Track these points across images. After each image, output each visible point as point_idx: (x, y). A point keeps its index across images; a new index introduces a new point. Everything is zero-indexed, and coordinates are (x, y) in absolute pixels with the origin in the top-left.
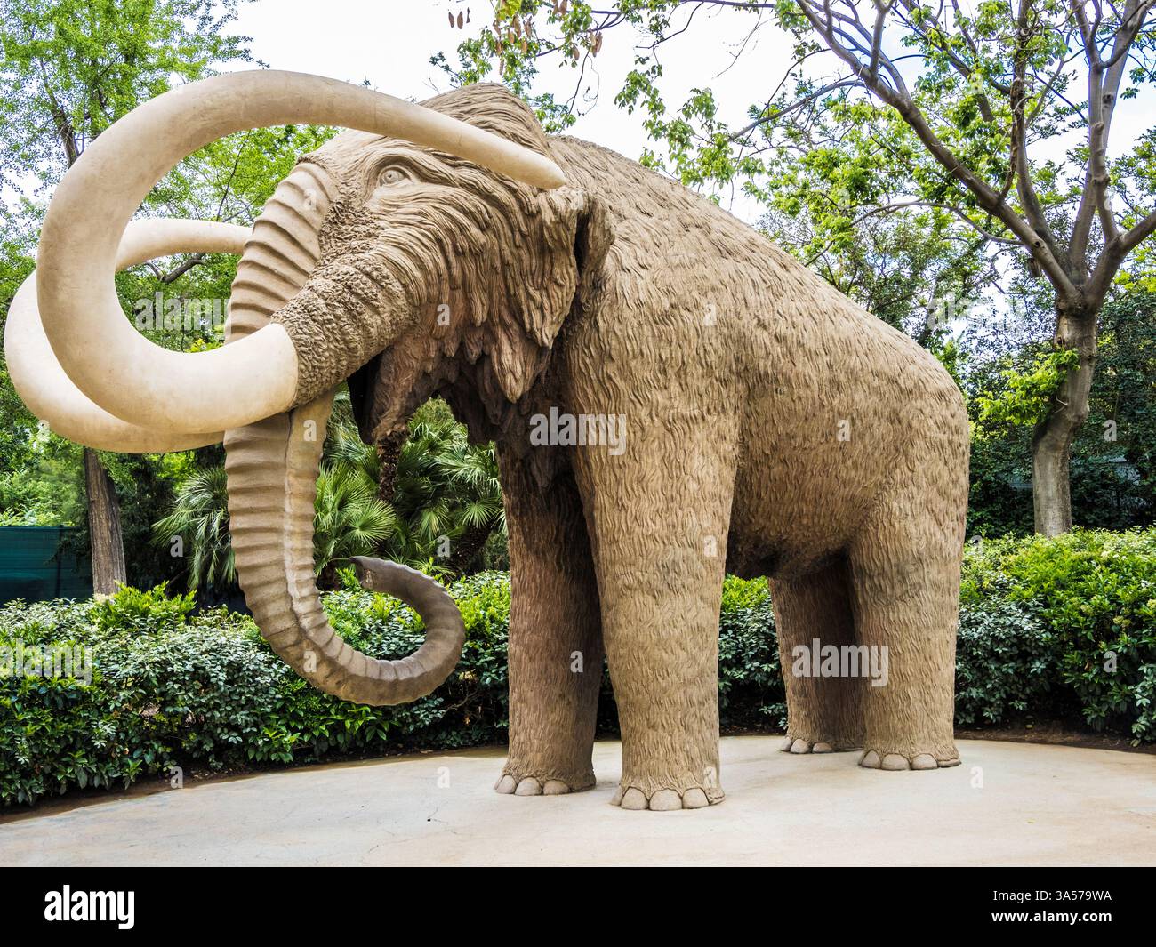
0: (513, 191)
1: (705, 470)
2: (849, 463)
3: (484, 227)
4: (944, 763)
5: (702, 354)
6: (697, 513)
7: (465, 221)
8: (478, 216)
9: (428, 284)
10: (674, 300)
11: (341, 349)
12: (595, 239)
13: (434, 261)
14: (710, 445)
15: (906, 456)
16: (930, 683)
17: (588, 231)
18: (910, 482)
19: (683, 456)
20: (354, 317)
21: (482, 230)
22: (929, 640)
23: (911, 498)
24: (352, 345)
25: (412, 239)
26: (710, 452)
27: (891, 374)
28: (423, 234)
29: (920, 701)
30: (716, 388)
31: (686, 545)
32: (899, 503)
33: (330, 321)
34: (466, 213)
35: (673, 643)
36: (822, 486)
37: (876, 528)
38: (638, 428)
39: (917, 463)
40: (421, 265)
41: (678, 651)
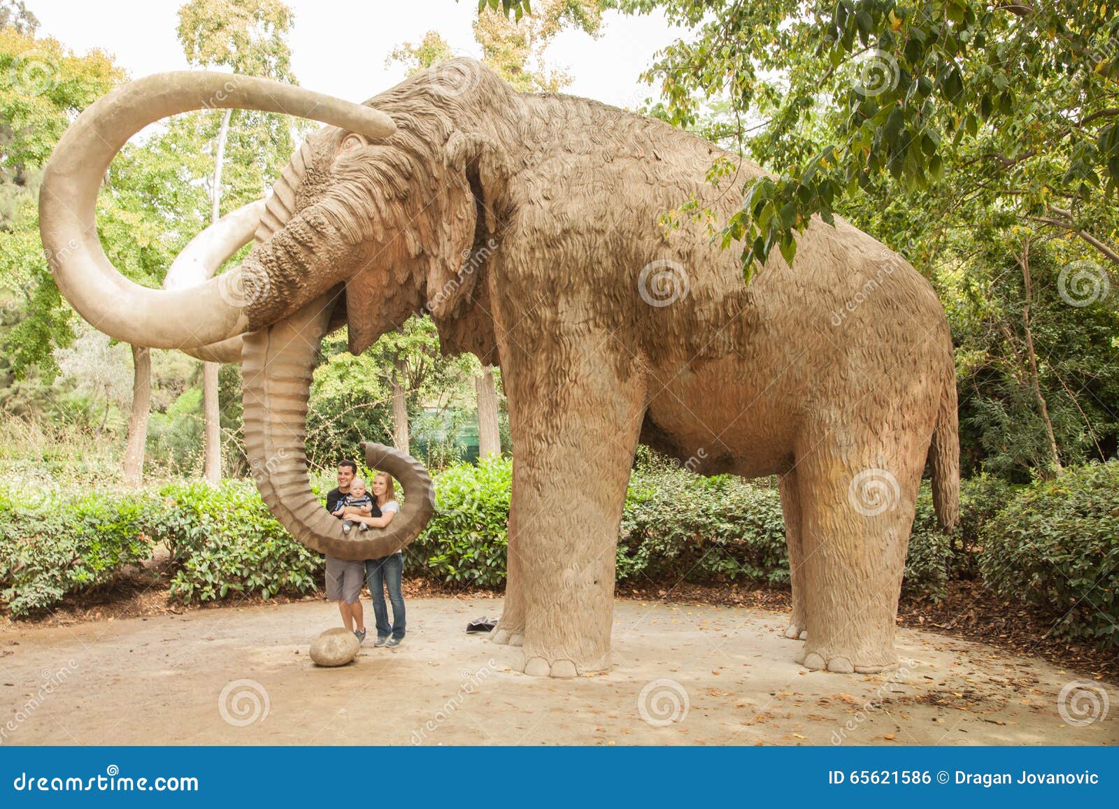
0: (428, 144)
1: (592, 377)
2: (766, 371)
3: (409, 177)
4: (861, 669)
5: (589, 274)
6: (581, 416)
7: (392, 172)
8: (402, 168)
9: (361, 227)
10: (567, 225)
11: (281, 282)
12: (485, 177)
13: (364, 207)
14: (598, 355)
15: (840, 364)
16: (855, 589)
17: (479, 170)
18: (842, 390)
19: (567, 365)
20: (291, 256)
21: (407, 179)
22: (856, 547)
23: (841, 407)
24: (291, 279)
25: (347, 191)
26: (597, 361)
27: (823, 285)
28: (357, 187)
29: (843, 605)
30: (604, 303)
31: (569, 445)
32: (829, 410)
33: (271, 261)
34: (394, 166)
35: (551, 530)
36: (738, 392)
37: (809, 434)
38: (529, 341)
39: (850, 371)
40: (353, 213)
41: (555, 537)
